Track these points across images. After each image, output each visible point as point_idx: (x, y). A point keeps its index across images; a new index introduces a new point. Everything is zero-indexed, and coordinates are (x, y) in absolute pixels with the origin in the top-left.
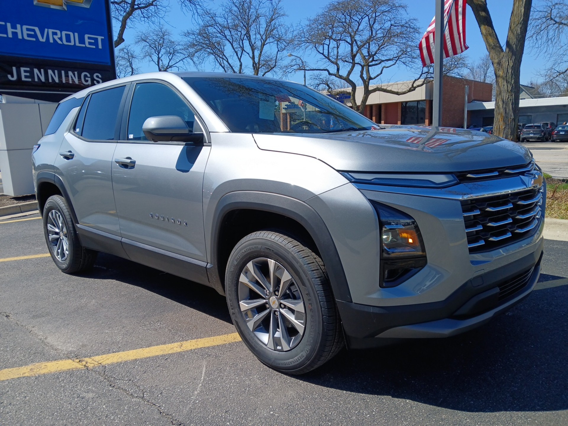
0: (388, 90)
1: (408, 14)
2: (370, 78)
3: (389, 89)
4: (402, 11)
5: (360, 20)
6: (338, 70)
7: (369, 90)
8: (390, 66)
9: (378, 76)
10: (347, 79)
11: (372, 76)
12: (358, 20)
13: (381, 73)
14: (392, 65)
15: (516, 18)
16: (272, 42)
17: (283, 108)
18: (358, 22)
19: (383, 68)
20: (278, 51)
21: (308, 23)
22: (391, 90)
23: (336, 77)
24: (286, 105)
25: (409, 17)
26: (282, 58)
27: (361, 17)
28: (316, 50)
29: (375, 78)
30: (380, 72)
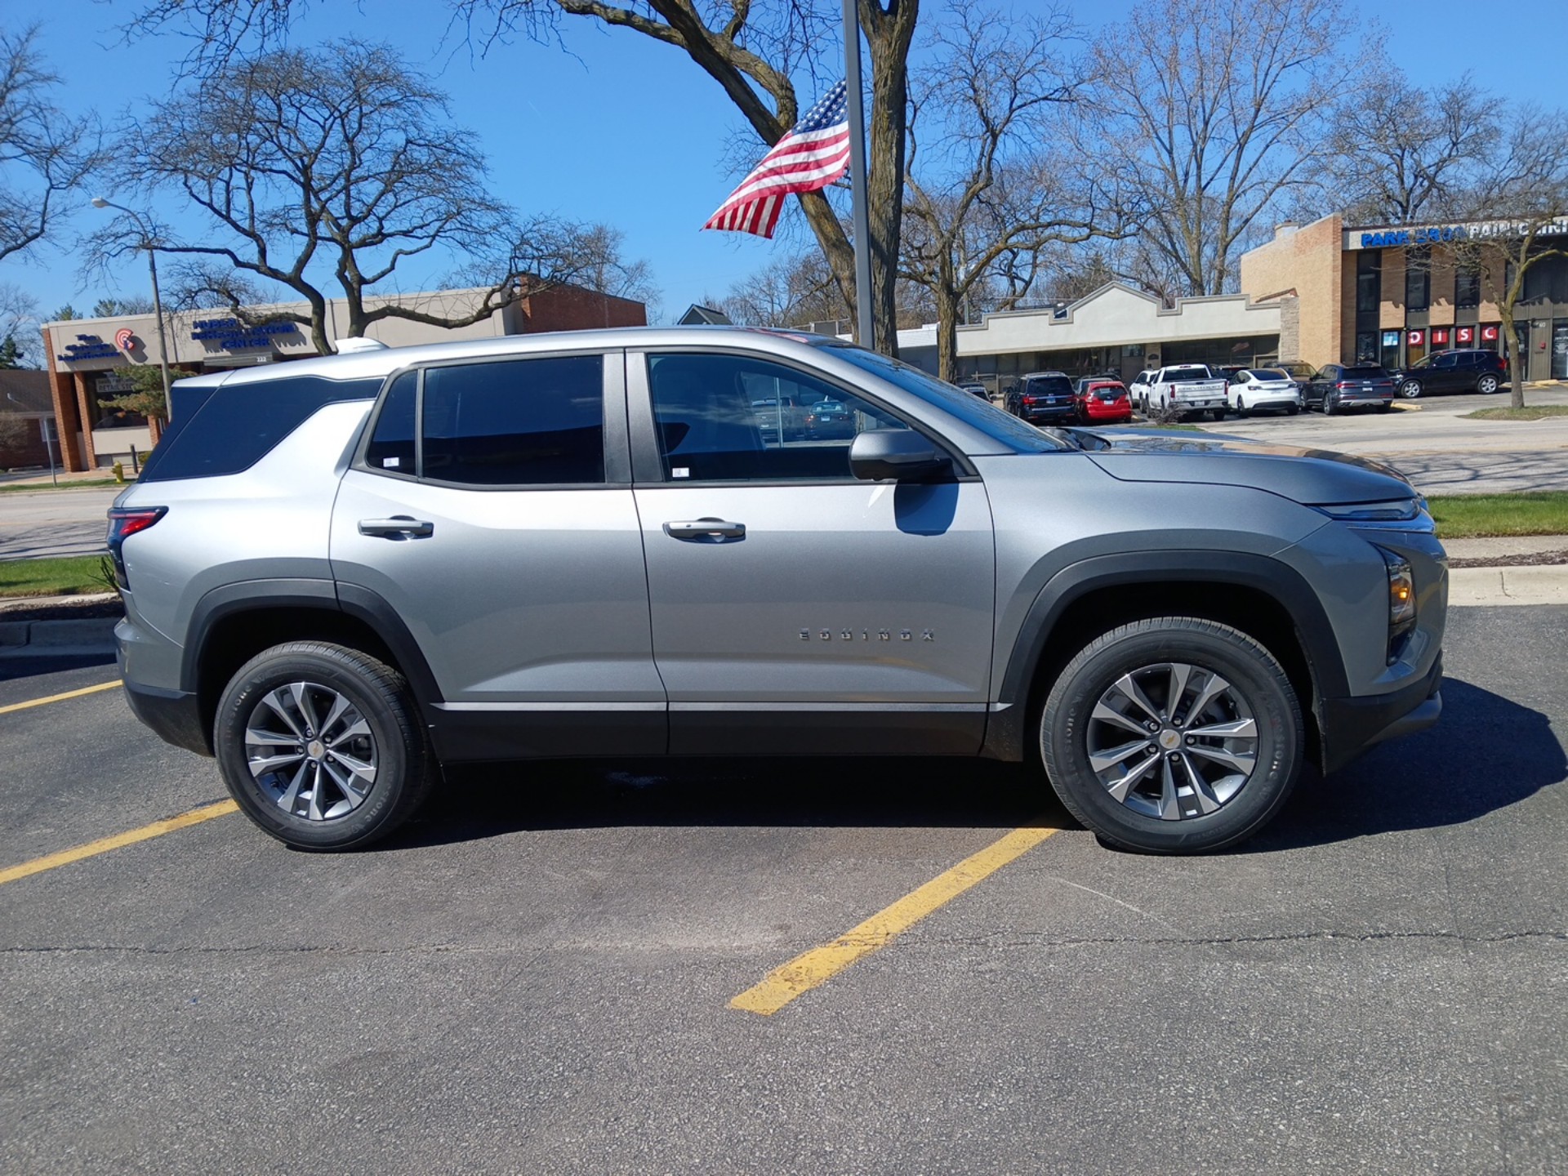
0: (419, 315)
1: (450, 117)
2: (363, 281)
3: (421, 310)
4: (434, 108)
5: (326, 120)
6: (263, 253)
7: (365, 311)
8: (417, 251)
9: (383, 274)
10: (296, 281)
11: (368, 276)
12: (321, 121)
13: (392, 268)
14: (422, 249)
15: (882, 186)
16: (15, 157)
17: (60, 358)
18: (323, 127)
19: (397, 254)
20: (52, 187)
21: (153, 111)
22: (427, 315)
23: (259, 272)
24: (68, 348)
25: (454, 126)
26: (65, 210)
27: (329, 113)
28: (187, 193)
29: (375, 280)
30: (388, 266)
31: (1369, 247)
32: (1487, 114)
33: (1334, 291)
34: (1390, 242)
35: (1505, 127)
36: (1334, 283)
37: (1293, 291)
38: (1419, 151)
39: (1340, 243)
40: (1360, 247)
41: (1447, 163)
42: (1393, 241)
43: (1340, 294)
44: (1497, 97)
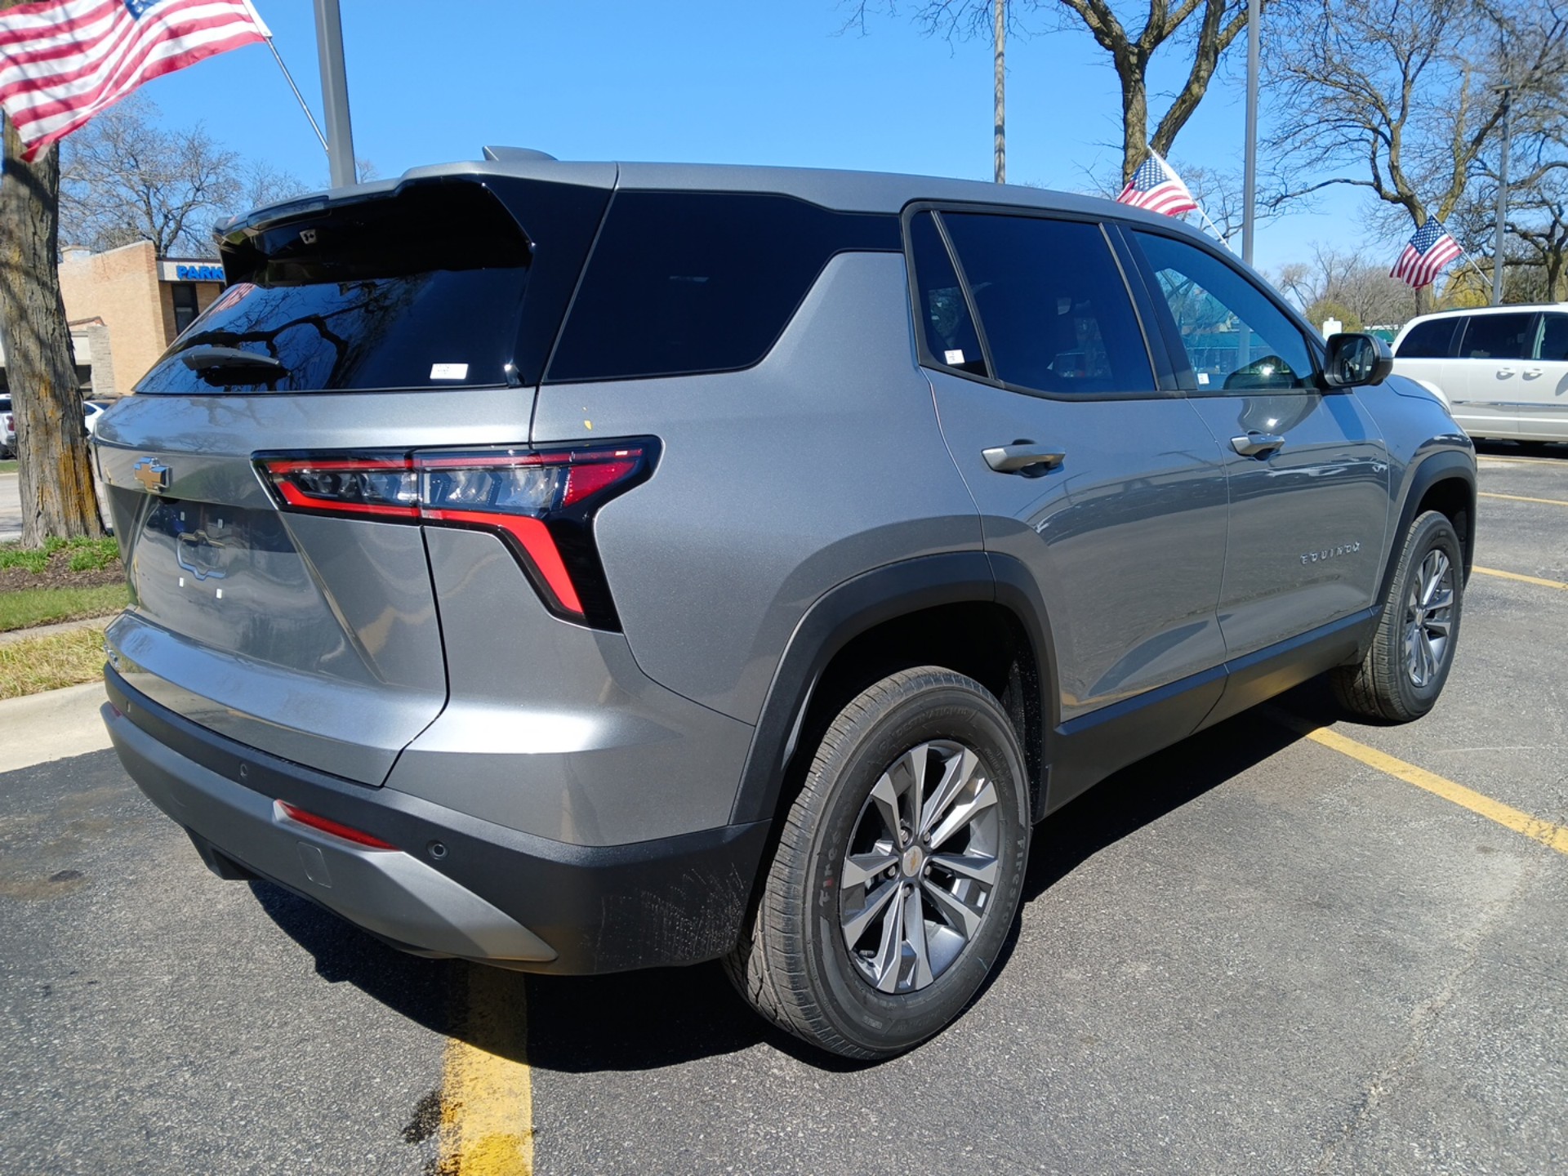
31: (184, 279)
32: (224, 165)
33: (156, 322)
34: (206, 277)
35: (243, 181)
36: (155, 313)
37: (98, 319)
38: (161, 191)
39: (155, 272)
40: (176, 279)
41: (193, 207)
42: (209, 276)
43: (162, 325)
44: (232, 151)
